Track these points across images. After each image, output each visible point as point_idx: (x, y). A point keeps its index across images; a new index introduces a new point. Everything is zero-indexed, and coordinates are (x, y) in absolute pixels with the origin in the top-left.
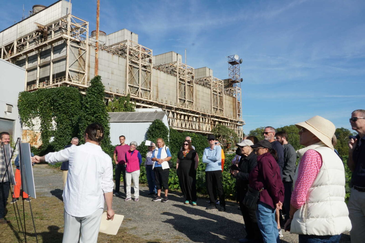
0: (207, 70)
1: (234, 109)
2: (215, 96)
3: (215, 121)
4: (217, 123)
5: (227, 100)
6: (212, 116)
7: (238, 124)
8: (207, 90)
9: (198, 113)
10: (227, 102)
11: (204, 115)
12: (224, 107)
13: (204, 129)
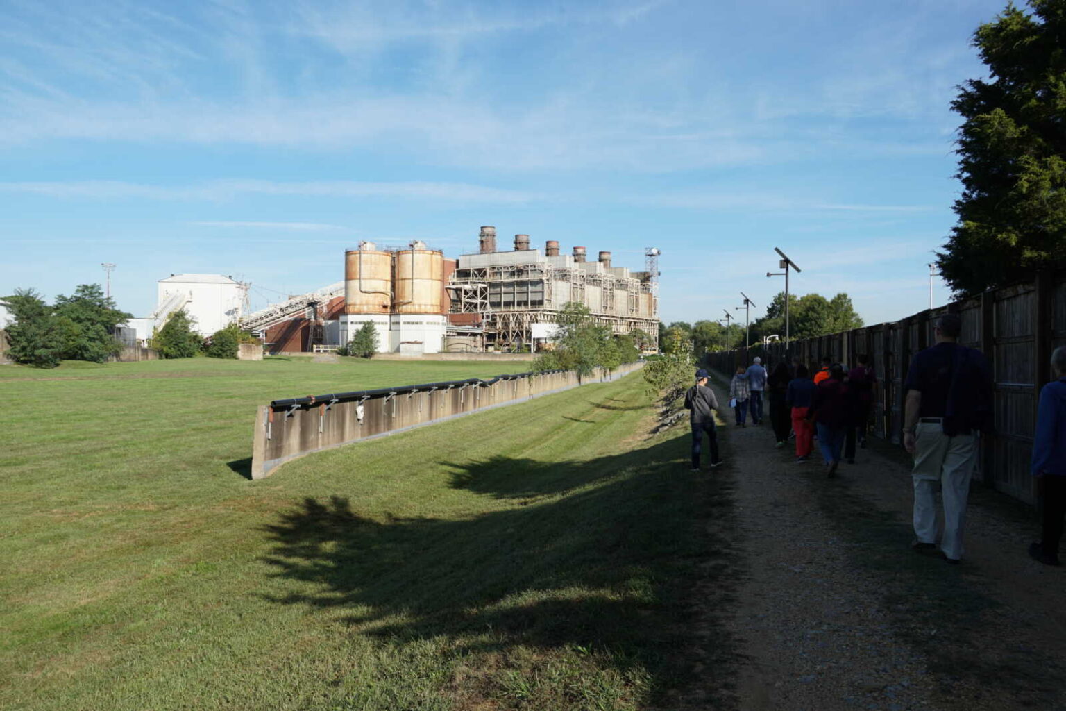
0: (625, 269)
1: (650, 307)
2: (632, 298)
3: (631, 323)
4: (633, 324)
5: (643, 298)
6: (629, 318)
7: (654, 322)
8: (625, 293)
9: (616, 317)
10: (643, 301)
11: (622, 318)
12: (640, 307)
13: (621, 331)
